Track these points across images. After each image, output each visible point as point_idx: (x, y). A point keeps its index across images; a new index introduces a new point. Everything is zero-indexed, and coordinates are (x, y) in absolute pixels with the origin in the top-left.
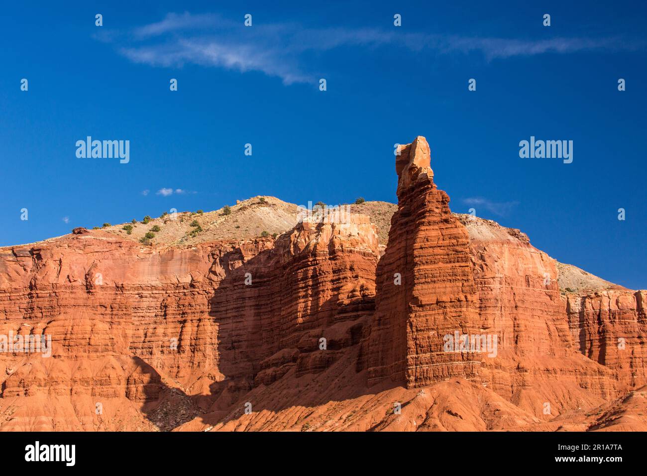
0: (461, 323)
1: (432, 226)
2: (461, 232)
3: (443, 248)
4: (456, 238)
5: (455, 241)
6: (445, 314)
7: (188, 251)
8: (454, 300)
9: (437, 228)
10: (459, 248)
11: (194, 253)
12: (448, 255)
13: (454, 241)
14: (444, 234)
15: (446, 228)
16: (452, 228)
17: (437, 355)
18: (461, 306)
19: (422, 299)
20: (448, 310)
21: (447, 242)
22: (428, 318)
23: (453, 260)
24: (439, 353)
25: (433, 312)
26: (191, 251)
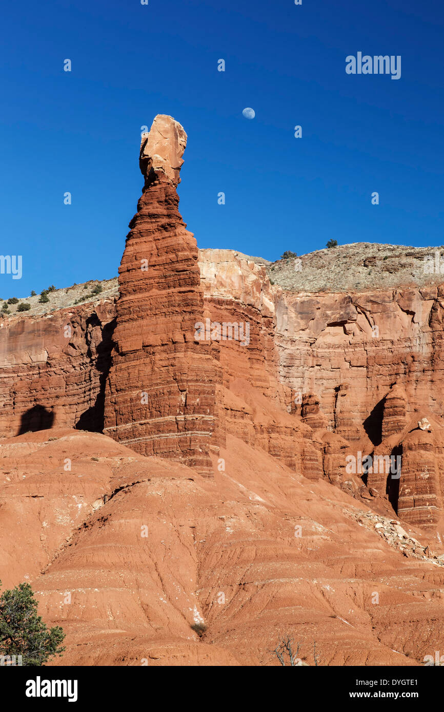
0: (175, 375)
1: (144, 238)
2: (181, 242)
3: (157, 267)
4: (175, 250)
5: (174, 256)
6: (153, 363)
7: (42, 321)
8: (166, 343)
9: (151, 239)
10: (180, 266)
11: (50, 322)
12: (165, 277)
13: (172, 256)
14: (159, 247)
15: (163, 238)
16: (170, 237)
17: (141, 424)
18: (175, 350)
19: (123, 344)
20: (158, 357)
21: (163, 258)
22: (130, 371)
23: (172, 284)
24: (143, 422)
25: (138, 362)
26: (45, 321)
